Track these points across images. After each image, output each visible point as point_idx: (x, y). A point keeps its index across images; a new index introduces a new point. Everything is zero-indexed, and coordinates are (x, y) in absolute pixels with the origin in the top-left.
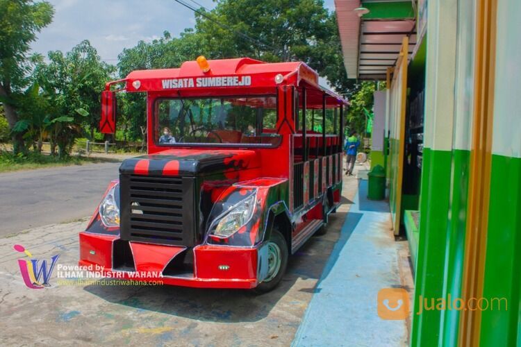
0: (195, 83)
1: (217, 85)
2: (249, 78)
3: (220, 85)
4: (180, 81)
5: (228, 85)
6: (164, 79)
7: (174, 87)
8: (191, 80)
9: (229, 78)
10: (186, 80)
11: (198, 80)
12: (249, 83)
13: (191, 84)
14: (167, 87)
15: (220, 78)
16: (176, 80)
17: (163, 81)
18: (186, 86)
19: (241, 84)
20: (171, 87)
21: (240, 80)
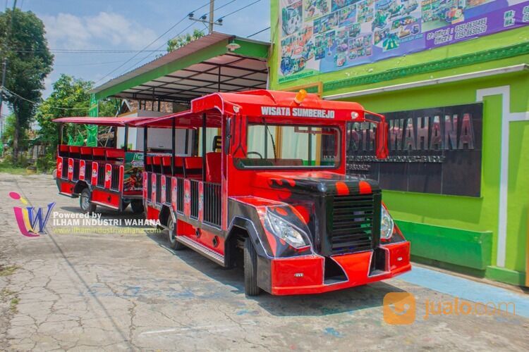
0: (292, 112)
1: (310, 116)
2: (333, 112)
3: (311, 116)
4: (279, 109)
5: (318, 116)
6: (264, 106)
7: (273, 114)
8: (288, 109)
9: (319, 111)
10: (283, 109)
11: (294, 110)
12: (333, 117)
13: (288, 113)
14: (267, 114)
15: (311, 110)
16: (275, 108)
17: (262, 108)
18: (283, 114)
19: (327, 117)
20: (270, 114)
21: (327, 113)
